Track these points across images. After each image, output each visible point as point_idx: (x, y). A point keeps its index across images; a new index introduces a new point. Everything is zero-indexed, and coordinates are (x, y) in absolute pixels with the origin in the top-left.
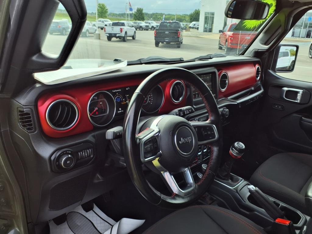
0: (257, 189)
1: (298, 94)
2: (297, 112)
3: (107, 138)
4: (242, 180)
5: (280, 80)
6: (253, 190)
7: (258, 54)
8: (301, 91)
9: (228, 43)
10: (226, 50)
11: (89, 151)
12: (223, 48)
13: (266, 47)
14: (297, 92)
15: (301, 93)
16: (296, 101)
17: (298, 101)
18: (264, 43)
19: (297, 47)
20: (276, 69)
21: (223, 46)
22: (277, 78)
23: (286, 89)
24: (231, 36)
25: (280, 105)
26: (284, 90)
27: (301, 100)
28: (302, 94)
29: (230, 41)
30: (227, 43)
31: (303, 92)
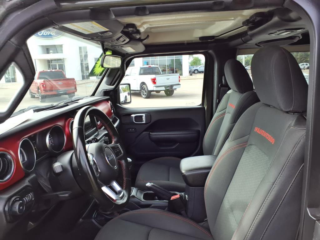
0: (152, 184)
1: (143, 117)
2: (146, 130)
3: (57, 172)
4: (133, 189)
5: (128, 110)
6: (150, 185)
7: (106, 93)
8: (144, 115)
9: (41, 91)
10: (40, 98)
11: (31, 194)
12: (36, 96)
13: (113, 87)
14: (142, 116)
15: (144, 116)
16: (143, 123)
17: (144, 122)
18: (109, 84)
19: (129, 85)
20: (121, 103)
21: (35, 94)
22: (125, 109)
23: (133, 116)
24: (42, 84)
25: (133, 128)
26: (133, 117)
27: (146, 121)
28: (146, 117)
29: (42, 89)
30: (39, 90)
31: (145, 115)
